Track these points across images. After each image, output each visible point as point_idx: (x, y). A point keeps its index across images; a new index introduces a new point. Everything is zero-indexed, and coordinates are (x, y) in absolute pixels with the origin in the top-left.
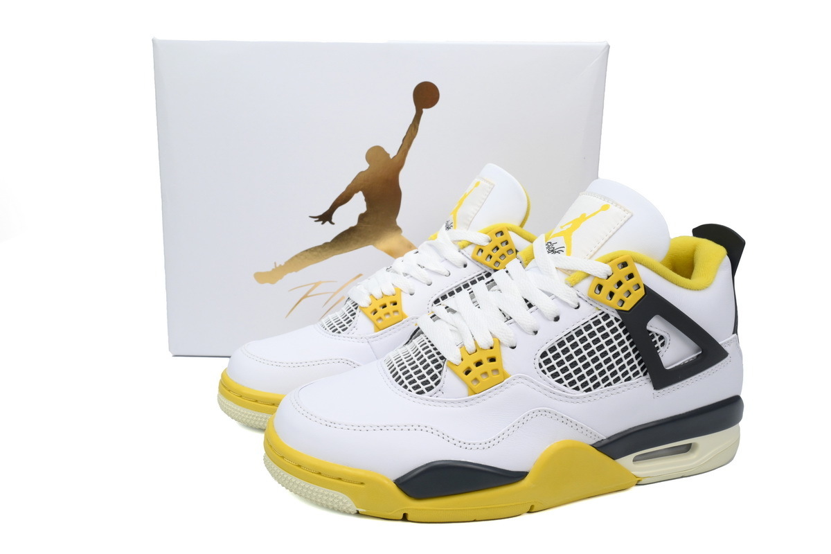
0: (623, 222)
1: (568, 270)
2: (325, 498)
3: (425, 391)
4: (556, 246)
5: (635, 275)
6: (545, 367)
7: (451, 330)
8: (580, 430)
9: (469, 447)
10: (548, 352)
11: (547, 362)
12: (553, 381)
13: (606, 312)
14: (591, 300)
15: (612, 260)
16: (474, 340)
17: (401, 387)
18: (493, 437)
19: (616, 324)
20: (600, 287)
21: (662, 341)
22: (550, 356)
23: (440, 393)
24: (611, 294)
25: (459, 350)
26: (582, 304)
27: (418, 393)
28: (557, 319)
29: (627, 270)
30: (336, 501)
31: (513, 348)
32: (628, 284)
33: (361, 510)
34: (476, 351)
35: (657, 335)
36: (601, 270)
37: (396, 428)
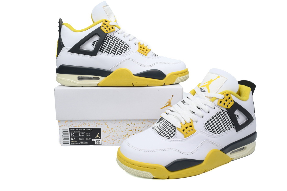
0: (225, 82)
1: (210, 97)
2: (143, 174)
3: (170, 137)
4: (204, 90)
5: (231, 98)
6: (206, 127)
7: (175, 118)
8: (217, 146)
9: (187, 154)
10: (207, 123)
11: (207, 126)
12: (209, 131)
13: (223, 109)
14: (218, 106)
15: (224, 93)
16: (185, 120)
17: (162, 137)
18: (193, 150)
19: (226, 113)
20: (221, 102)
21: (238, 117)
22: (207, 124)
23: (175, 138)
24: (224, 104)
25: (180, 124)
26: (216, 107)
27: (168, 138)
28: (209, 112)
29: (228, 96)
30: (147, 175)
31: (196, 122)
32: (229, 101)
33: (154, 177)
34: (185, 124)
35: (237, 115)
36: (221, 97)
37: (164, 150)
